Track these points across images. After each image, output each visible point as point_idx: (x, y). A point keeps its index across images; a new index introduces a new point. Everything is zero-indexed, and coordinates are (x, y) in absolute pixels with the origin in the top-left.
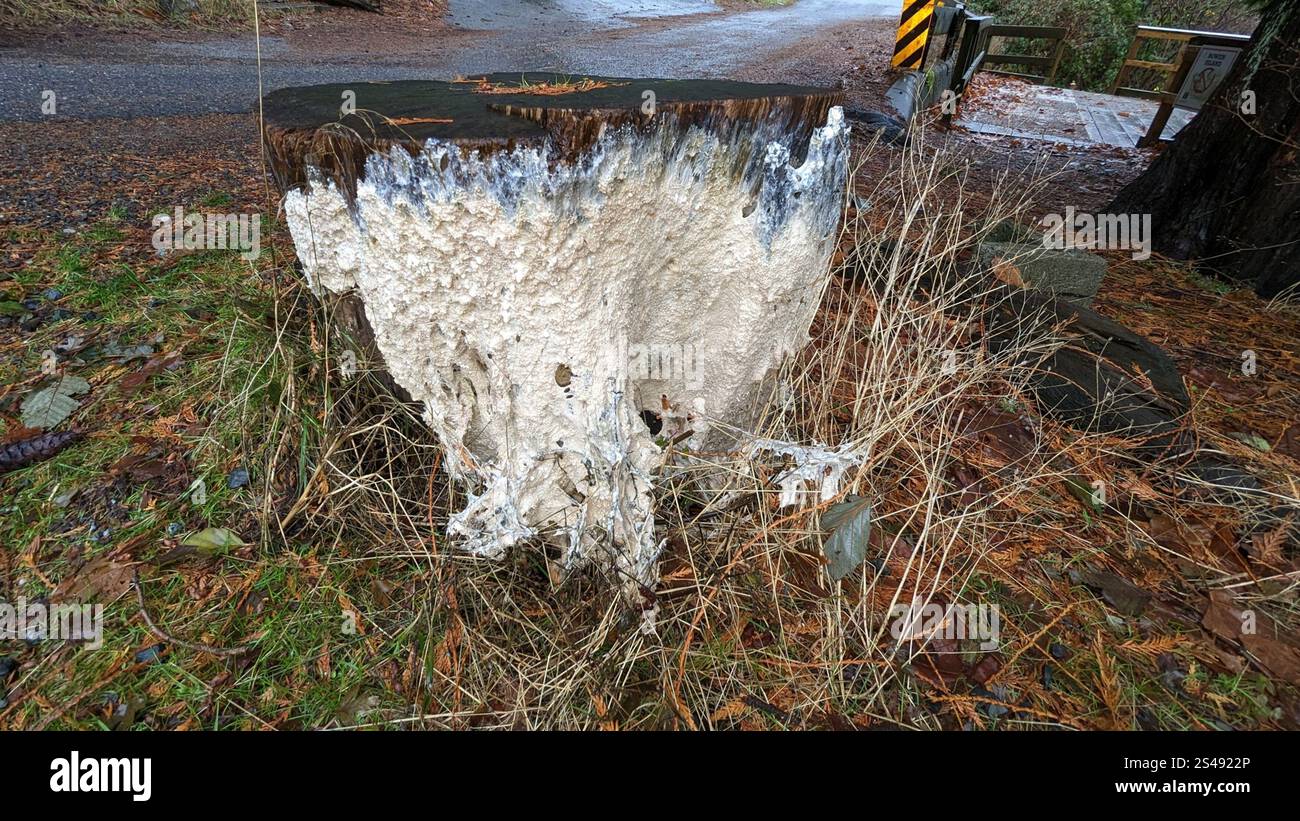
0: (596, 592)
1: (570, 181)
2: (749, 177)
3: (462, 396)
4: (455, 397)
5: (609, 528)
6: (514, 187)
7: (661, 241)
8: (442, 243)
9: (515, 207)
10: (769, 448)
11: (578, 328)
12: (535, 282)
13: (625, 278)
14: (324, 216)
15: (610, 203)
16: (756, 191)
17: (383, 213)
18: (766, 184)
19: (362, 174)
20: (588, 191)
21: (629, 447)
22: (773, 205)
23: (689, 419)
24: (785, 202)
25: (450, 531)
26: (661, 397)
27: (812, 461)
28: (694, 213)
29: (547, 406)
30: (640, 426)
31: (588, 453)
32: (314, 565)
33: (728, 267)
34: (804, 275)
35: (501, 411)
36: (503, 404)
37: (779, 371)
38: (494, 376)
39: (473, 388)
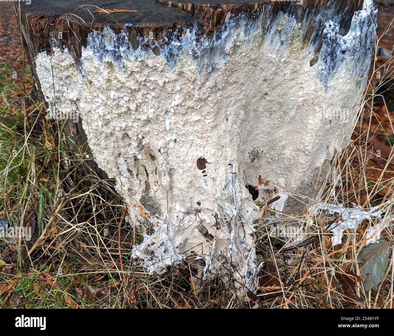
0: (220, 294)
1: (208, 48)
2: (314, 41)
3: (140, 176)
4: (135, 176)
5: (229, 255)
6: (175, 52)
7: (260, 82)
8: (131, 84)
9: (175, 63)
10: (326, 208)
11: (211, 135)
12: (186, 107)
13: (239, 104)
14: (60, 68)
15: (231, 60)
16: (318, 50)
17: (97, 66)
18: (324, 46)
19: (85, 43)
20: (218, 53)
21: (241, 206)
22: (329, 59)
23: (275, 190)
24: (336, 57)
25: (133, 256)
26: (258, 177)
27: (352, 217)
28: (280, 64)
29: (192, 181)
30: (246, 193)
31: (216, 209)
32: (49, 278)
33: (301, 97)
34: (348, 101)
35: (164, 184)
36: (165, 180)
37: (332, 161)
38: (160, 163)
39: (146, 171)
